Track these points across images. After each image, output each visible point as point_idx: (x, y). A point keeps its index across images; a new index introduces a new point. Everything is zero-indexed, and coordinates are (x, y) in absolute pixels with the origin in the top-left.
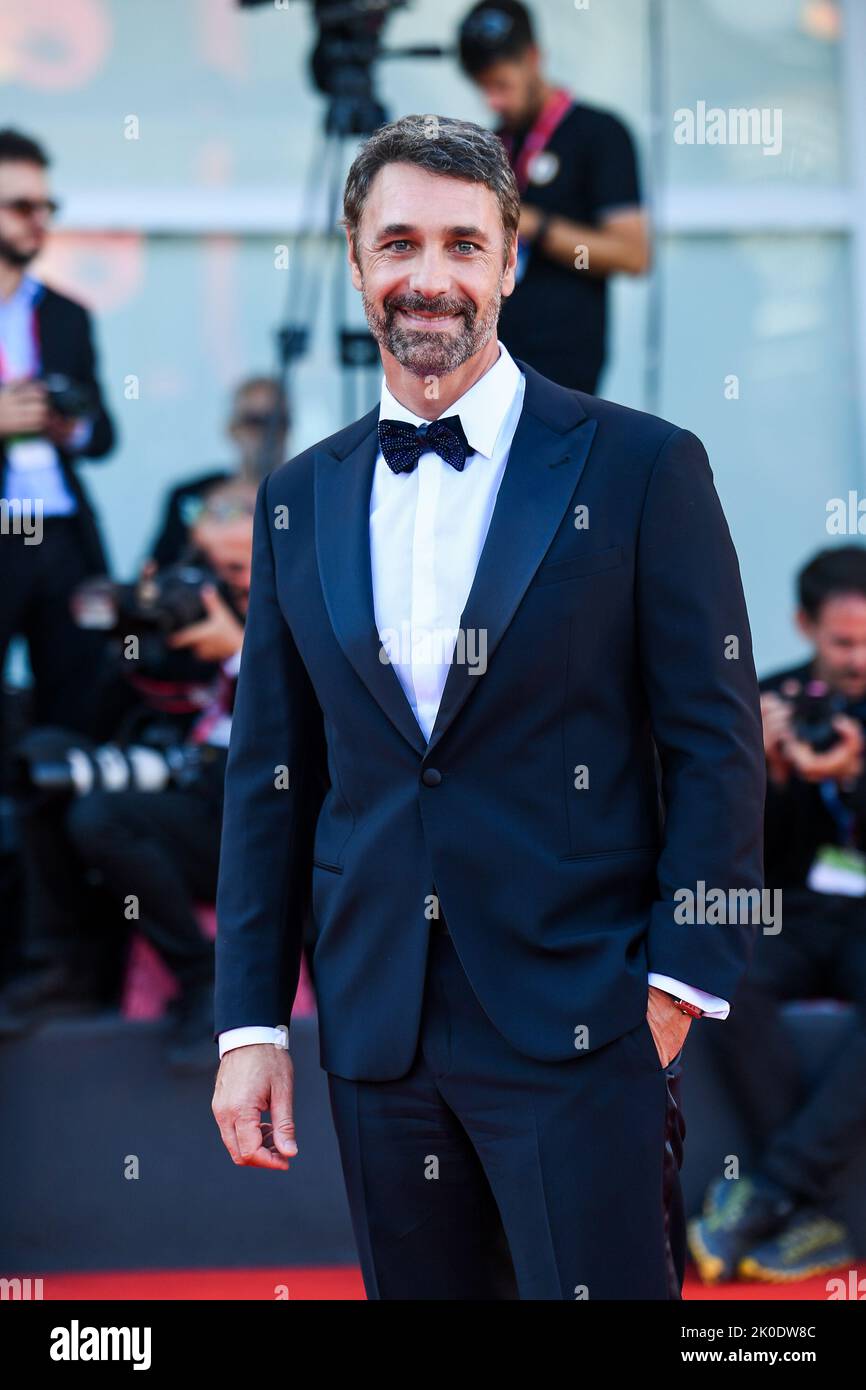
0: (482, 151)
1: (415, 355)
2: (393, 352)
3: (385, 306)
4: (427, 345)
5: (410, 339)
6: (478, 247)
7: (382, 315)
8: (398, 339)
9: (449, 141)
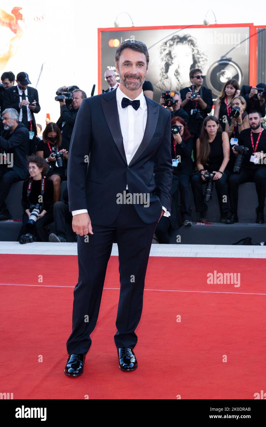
0: (143, 46)
1: (130, 86)
2: (125, 86)
3: (124, 76)
4: (133, 84)
5: (129, 83)
6: (142, 65)
7: (124, 78)
8: (127, 83)
9: (137, 45)
